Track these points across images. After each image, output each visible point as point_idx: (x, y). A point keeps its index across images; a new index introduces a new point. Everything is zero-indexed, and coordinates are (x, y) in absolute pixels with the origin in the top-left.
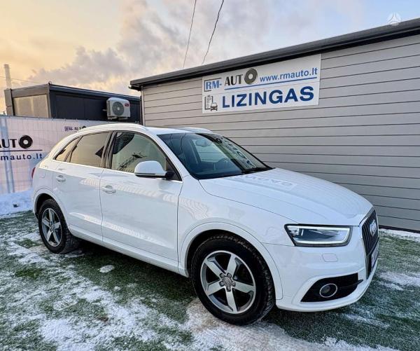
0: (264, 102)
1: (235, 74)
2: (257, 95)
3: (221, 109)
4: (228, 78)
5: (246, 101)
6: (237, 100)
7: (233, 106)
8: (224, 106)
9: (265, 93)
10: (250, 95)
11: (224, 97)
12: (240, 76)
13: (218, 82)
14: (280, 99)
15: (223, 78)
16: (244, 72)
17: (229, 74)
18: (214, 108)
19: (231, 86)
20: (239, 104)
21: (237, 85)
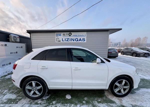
0: (74, 41)
1: (66, 33)
2: (72, 39)
3: (61, 41)
4: (63, 34)
5: (69, 40)
6: (66, 40)
7: (65, 41)
8: (63, 41)
9: (74, 39)
10: (70, 39)
11: (62, 39)
12: (67, 34)
13: (60, 35)
14: (78, 40)
15: (62, 34)
16: (68, 33)
17: (64, 33)
18: (59, 41)
19: (64, 36)
20: (67, 41)
21: (66, 36)
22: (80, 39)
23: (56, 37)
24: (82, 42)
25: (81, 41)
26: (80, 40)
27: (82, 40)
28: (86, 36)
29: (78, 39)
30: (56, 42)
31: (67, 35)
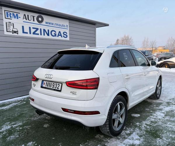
0: (48, 35)
1: (30, 14)
2: (44, 30)
3: (21, 34)
4: (25, 15)
5: (38, 32)
6: (33, 31)
7: (30, 33)
8: (23, 32)
9: (48, 30)
10: (41, 29)
11: (23, 27)
12: (33, 17)
13: (17, 15)
15: (21, 14)
16: (36, 15)
17: (27, 13)
18: (15, 32)
19: (28, 21)
20: (34, 33)
21: (32, 21)
22: (60, 32)
23: (5, 21)
24: (63, 39)
25: (62, 37)
26: (59, 35)
27: (62, 35)
28: (68, 28)
29: (55, 32)
30: (6, 33)
31: (34, 20)
